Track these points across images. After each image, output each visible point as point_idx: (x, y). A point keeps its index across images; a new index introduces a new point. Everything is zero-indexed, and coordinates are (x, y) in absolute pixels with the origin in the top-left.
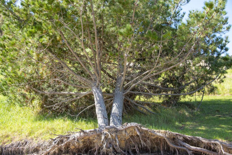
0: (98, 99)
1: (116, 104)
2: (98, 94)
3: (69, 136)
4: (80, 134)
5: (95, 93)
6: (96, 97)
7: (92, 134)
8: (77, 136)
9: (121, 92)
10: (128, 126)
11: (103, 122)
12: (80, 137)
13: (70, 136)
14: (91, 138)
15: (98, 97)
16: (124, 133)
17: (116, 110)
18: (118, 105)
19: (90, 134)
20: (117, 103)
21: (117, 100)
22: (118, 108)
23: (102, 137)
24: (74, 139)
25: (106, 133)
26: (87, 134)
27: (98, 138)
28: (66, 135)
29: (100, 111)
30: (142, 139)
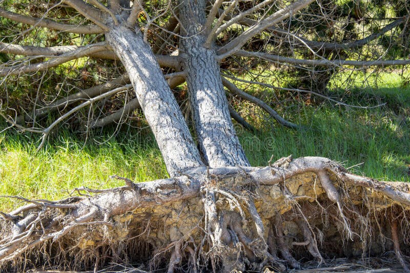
0: (146, 73)
1: (209, 92)
2: (140, 55)
3: (73, 205)
4: (122, 198)
5: (129, 52)
6: (137, 67)
7: (168, 195)
8: (111, 205)
9: (209, 53)
10: (295, 168)
11: (187, 155)
12: (121, 206)
13: (77, 204)
14: (159, 210)
15: (145, 66)
16: (275, 192)
17: (216, 114)
18: (214, 94)
19: (160, 196)
20: (209, 87)
21: (207, 77)
22: (221, 106)
23: (207, 208)
24: (98, 215)
25: (215, 193)
26: (147, 197)
27: (186, 209)
28: (63, 202)
29: (168, 118)
30: (344, 214)
